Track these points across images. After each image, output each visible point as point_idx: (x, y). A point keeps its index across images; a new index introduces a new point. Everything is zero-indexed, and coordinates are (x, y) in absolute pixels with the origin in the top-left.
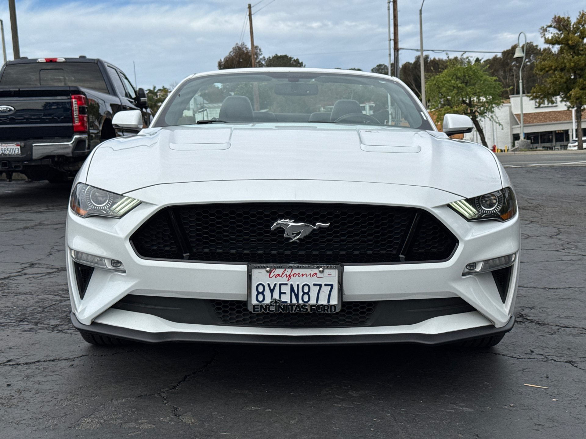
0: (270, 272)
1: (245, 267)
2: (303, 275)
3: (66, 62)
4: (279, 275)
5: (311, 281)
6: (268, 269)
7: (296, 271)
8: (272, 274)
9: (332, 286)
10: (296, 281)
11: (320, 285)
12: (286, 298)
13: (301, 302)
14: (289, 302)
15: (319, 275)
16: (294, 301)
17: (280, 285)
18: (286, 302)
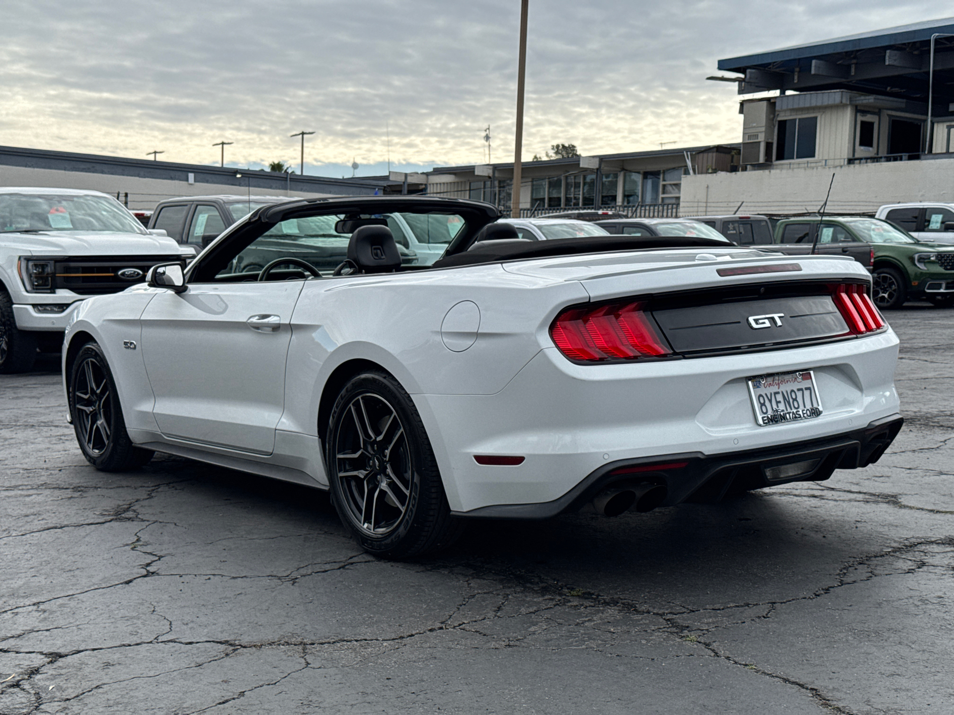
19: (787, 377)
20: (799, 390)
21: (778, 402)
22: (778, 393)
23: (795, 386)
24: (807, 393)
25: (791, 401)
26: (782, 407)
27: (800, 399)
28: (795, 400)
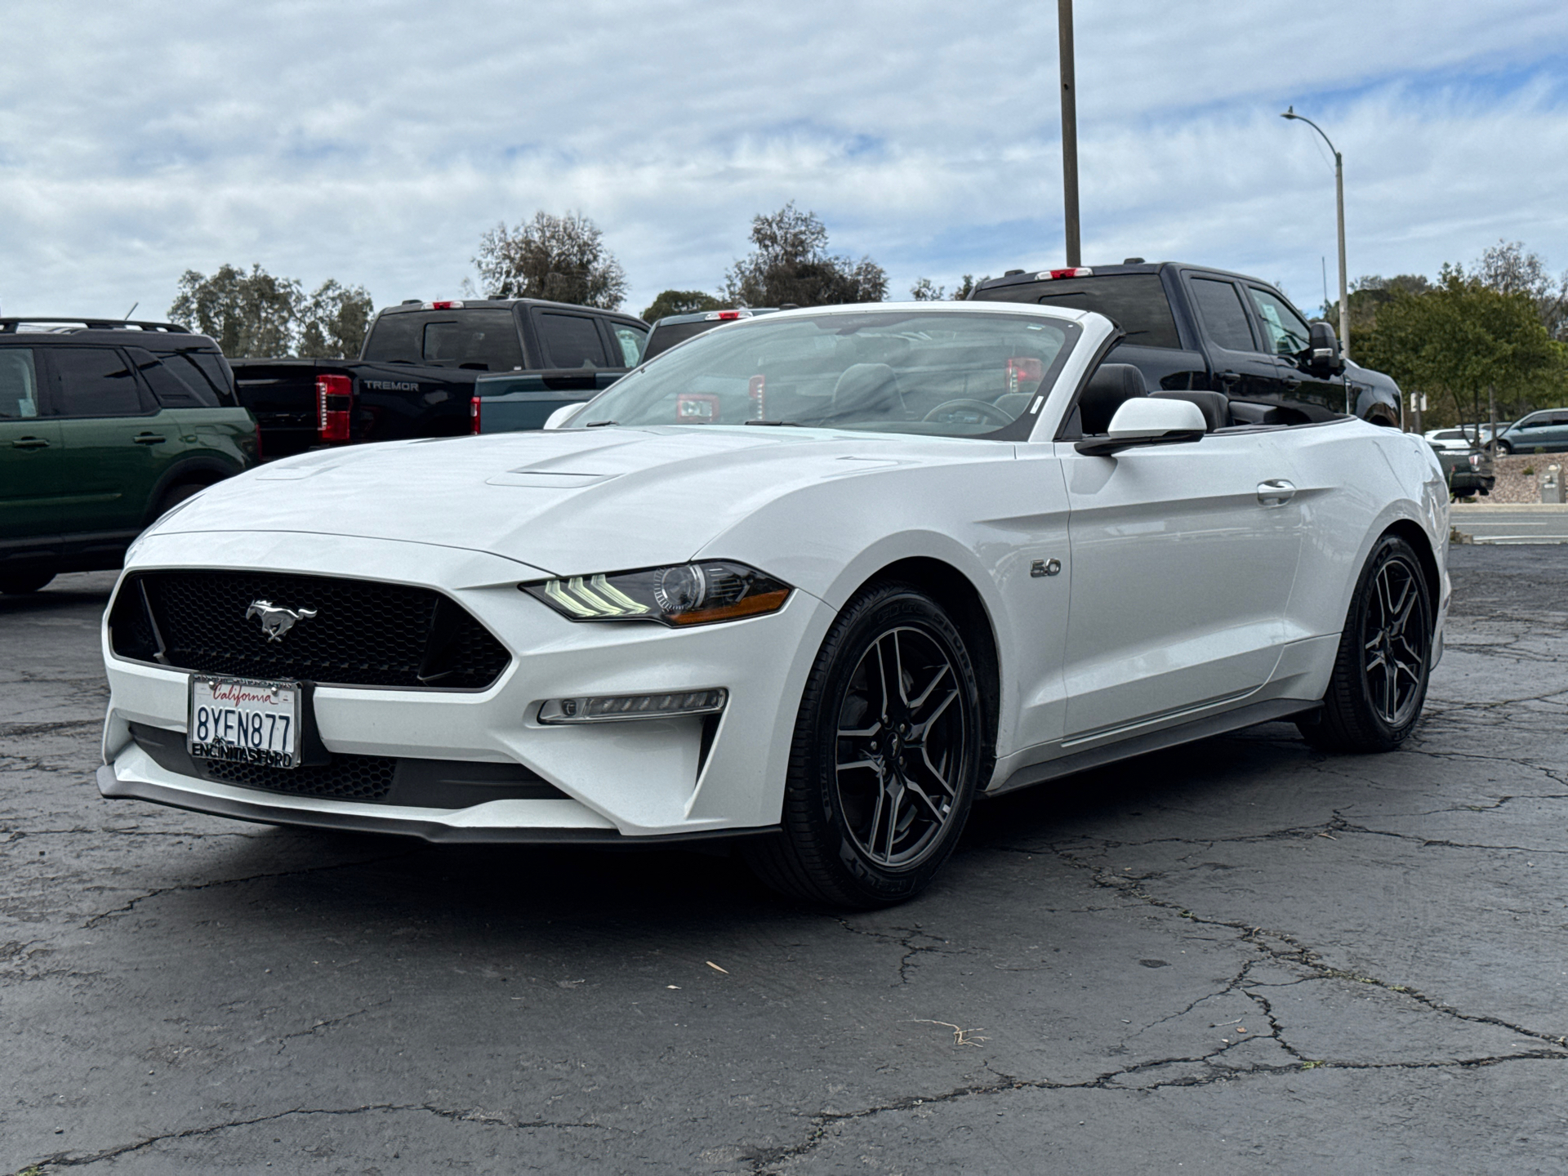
0: (214, 688)
1: (187, 676)
2: (254, 697)
3: (1094, 276)
4: (225, 694)
5: (263, 709)
6: (211, 683)
7: (246, 690)
8: (217, 693)
9: (287, 719)
10: (247, 708)
11: (273, 717)
12: (232, 736)
13: (250, 745)
14: (236, 743)
15: (273, 699)
16: (243, 743)
17: (227, 712)
18: (232, 743)
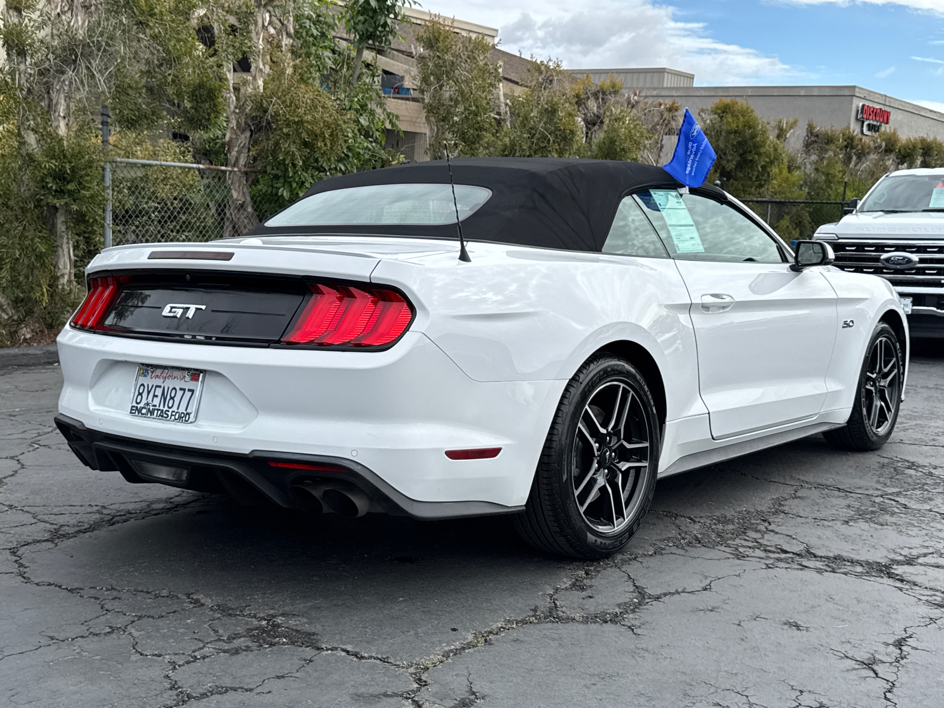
19: (176, 373)
20: (181, 389)
21: (155, 396)
22: (160, 387)
23: (178, 384)
24: (188, 394)
25: (168, 398)
26: (156, 401)
27: (177, 399)
28: (172, 398)
